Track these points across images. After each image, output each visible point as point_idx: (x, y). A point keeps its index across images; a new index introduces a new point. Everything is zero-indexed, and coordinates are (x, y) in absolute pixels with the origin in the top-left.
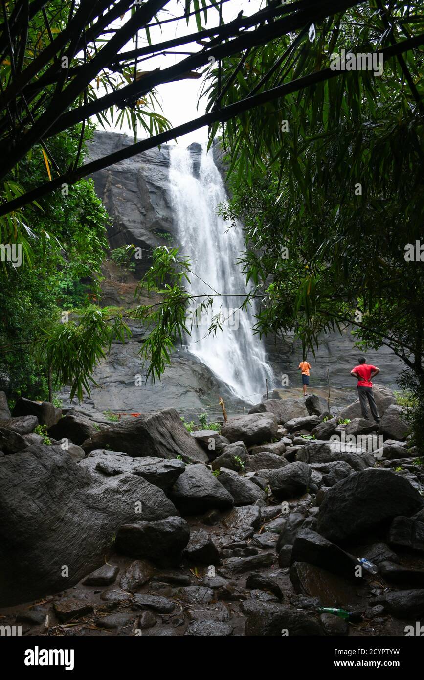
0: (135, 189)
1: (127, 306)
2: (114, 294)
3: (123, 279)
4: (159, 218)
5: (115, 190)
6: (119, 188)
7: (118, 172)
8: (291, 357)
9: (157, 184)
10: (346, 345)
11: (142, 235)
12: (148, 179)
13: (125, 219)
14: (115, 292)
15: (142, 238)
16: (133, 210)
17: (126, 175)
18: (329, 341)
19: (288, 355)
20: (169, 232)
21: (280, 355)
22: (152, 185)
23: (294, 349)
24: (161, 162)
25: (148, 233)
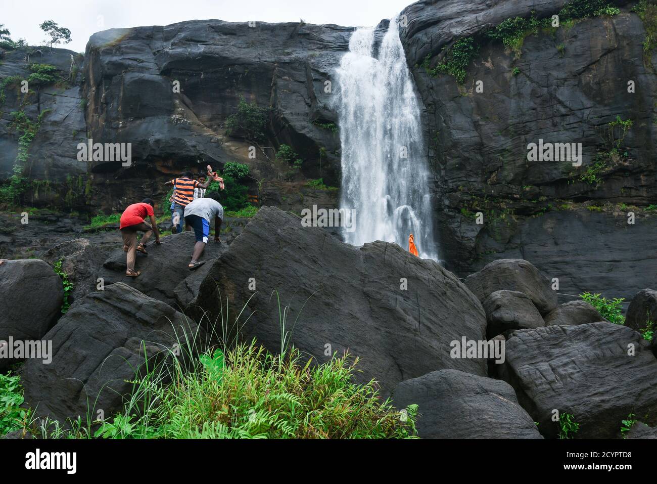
0: (303, 79)
1: (289, 207)
2: (275, 194)
3: (290, 178)
4: (320, 107)
5: (280, 82)
6: (285, 80)
7: (285, 63)
8: (473, 266)
9: (322, 71)
10: (546, 249)
11: (304, 128)
12: (314, 66)
13: (287, 113)
14: (277, 192)
15: (303, 132)
16: (298, 102)
17: (294, 65)
18: (526, 244)
19: (469, 262)
20: (333, 122)
21: (461, 263)
22: (318, 71)
23: (478, 255)
24: (340, 46)
25: (310, 124)
